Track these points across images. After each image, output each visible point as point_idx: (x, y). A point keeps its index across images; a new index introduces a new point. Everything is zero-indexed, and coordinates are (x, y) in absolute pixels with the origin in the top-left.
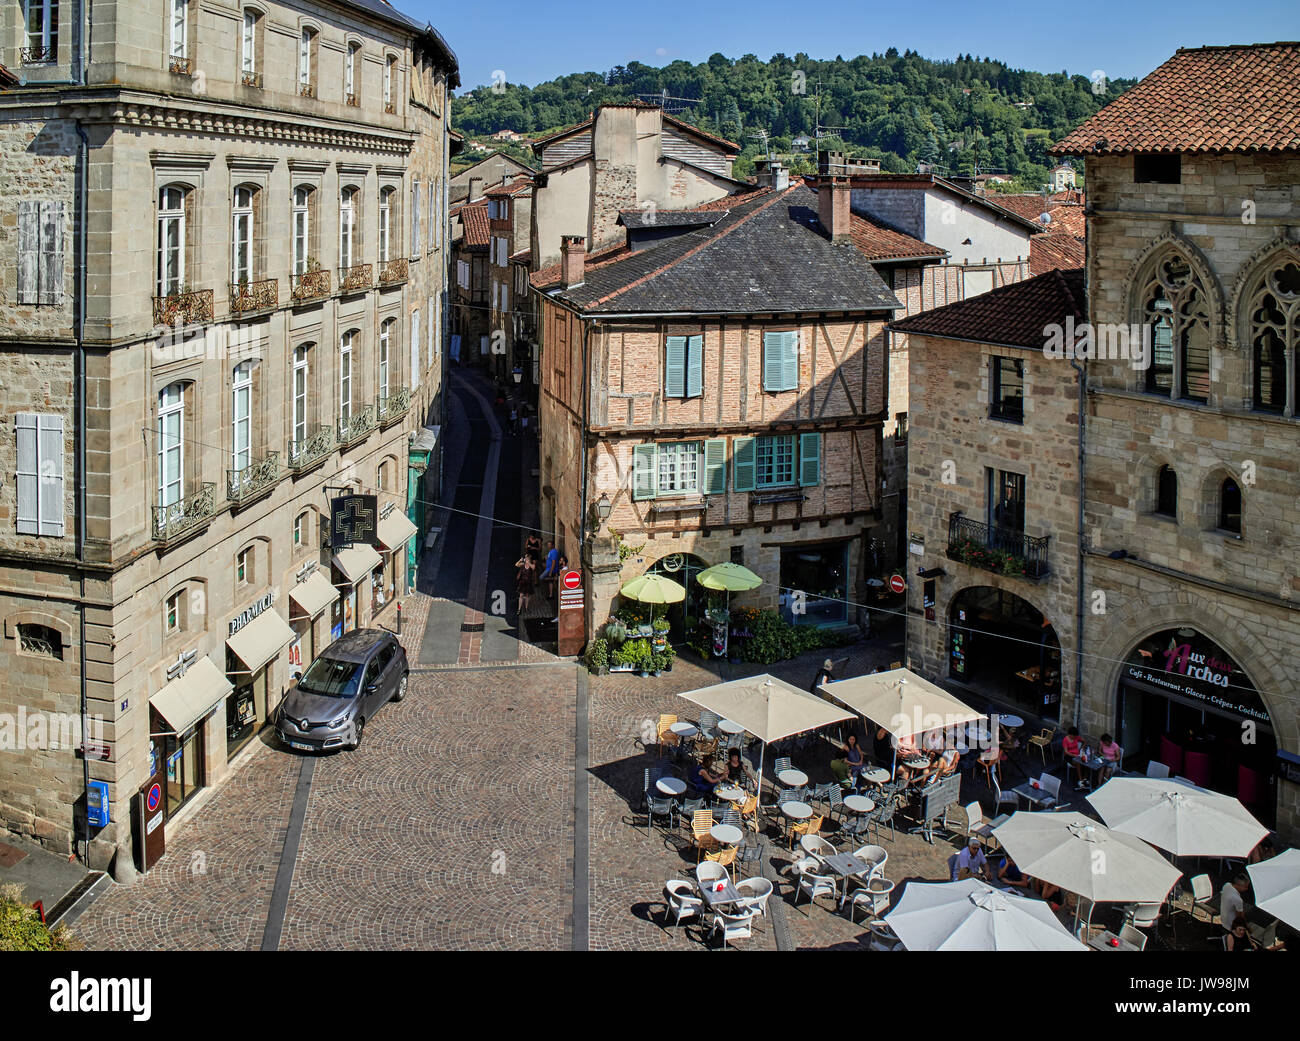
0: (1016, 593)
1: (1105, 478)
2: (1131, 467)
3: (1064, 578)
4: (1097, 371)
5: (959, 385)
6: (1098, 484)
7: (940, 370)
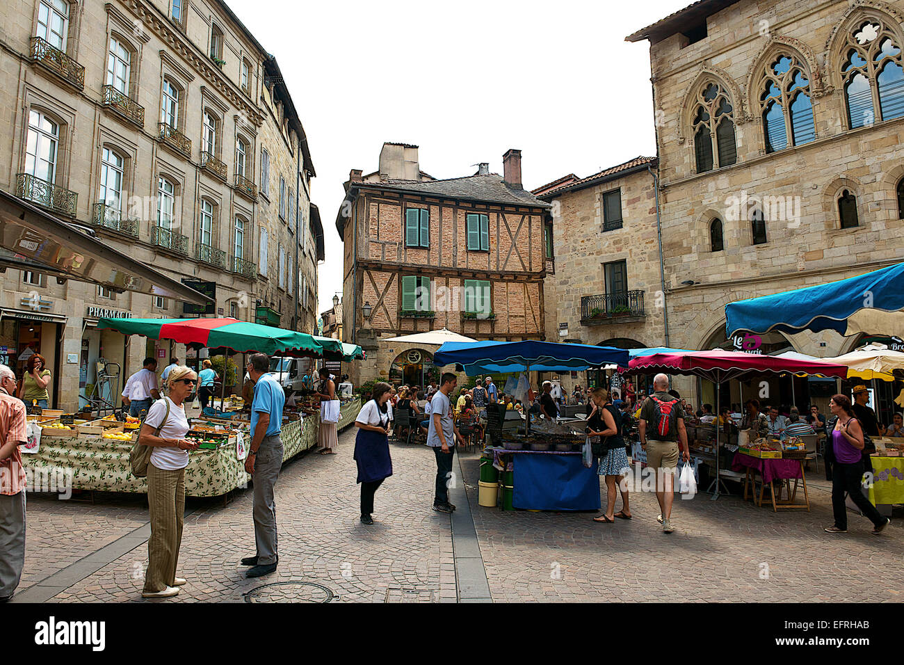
0: (626, 337)
1: (676, 239)
2: (691, 225)
3: (655, 315)
4: (666, 175)
5: (583, 219)
6: (672, 245)
7: (571, 215)
